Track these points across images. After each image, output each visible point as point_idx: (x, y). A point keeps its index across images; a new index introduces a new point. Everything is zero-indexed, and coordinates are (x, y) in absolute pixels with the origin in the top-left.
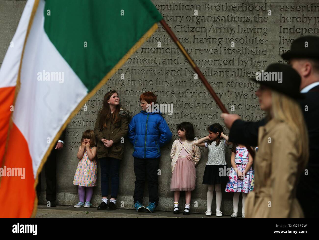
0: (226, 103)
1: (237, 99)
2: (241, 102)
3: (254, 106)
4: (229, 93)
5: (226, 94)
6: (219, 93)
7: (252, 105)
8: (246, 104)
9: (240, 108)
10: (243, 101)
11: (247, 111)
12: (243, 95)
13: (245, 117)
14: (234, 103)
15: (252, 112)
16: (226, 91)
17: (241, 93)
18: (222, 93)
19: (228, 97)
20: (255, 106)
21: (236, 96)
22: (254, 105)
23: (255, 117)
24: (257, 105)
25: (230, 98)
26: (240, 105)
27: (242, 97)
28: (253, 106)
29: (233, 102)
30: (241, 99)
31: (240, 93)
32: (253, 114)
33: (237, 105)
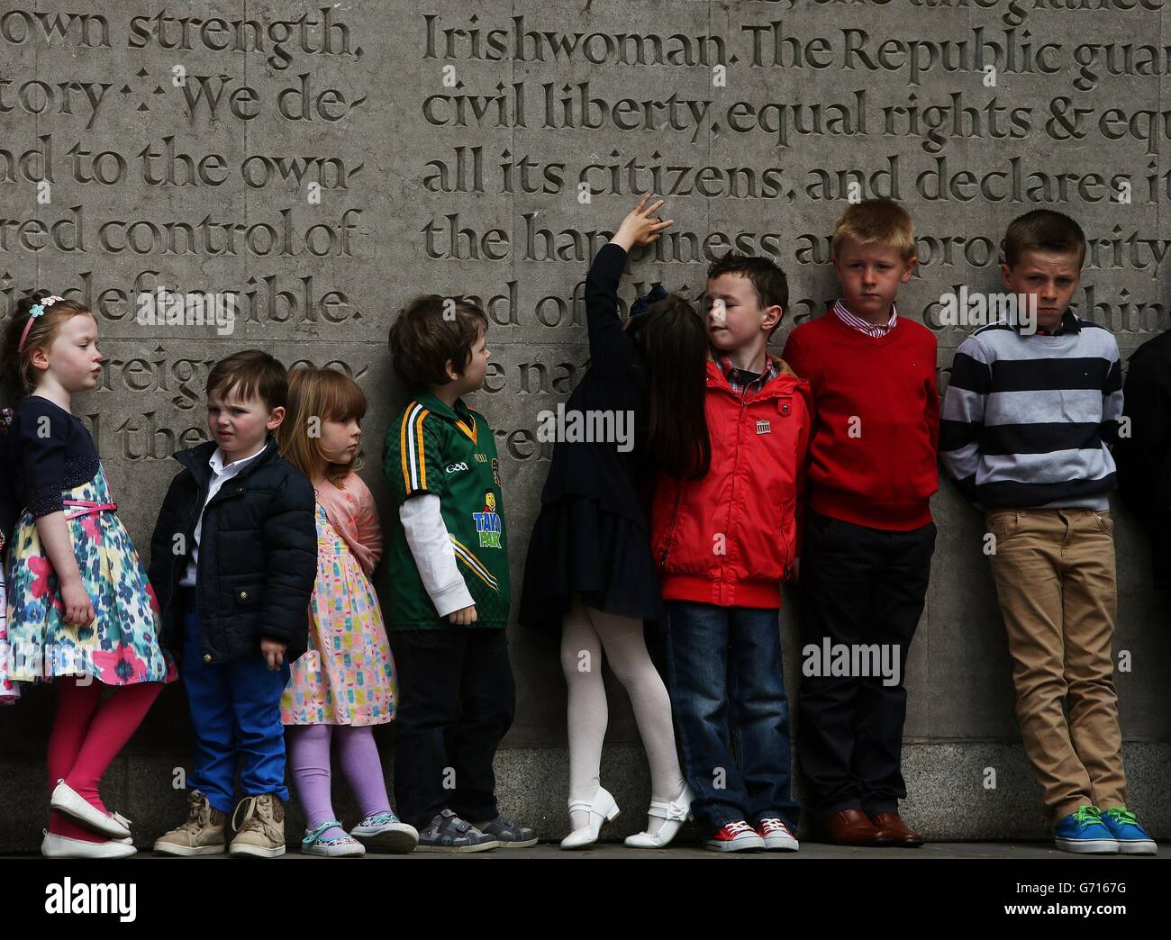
0: (133, 148)
1: (192, 121)
2: (219, 144)
3: (294, 165)
4: (144, 82)
5: (126, 90)
6: (87, 86)
7: (278, 160)
8: (249, 156)
9: (214, 175)
10: (229, 131)
11: (252, 193)
12: (226, 99)
13: (243, 233)
14: (180, 145)
15: (283, 202)
16: (126, 75)
17: (214, 84)
18: (105, 87)
19: (143, 107)
20: (301, 164)
21: (185, 105)
22: (296, 156)
23: (303, 234)
24: (308, 161)
25: (153, 118)
26: (213, 161)
27: (224, 111)
28: (288, 163)
29: (168, 140)
30: (218, 124)
31: (212, 87)
32: (285, 212)
33: (196, 162)
